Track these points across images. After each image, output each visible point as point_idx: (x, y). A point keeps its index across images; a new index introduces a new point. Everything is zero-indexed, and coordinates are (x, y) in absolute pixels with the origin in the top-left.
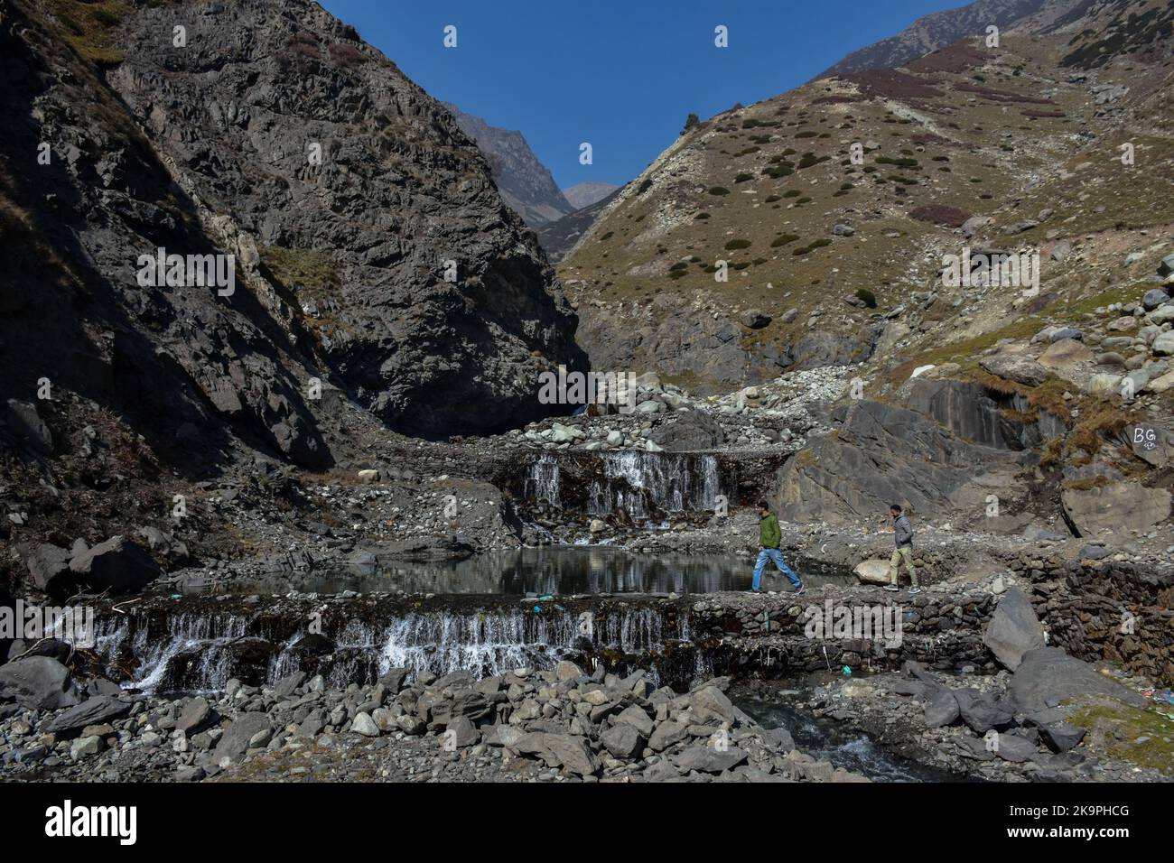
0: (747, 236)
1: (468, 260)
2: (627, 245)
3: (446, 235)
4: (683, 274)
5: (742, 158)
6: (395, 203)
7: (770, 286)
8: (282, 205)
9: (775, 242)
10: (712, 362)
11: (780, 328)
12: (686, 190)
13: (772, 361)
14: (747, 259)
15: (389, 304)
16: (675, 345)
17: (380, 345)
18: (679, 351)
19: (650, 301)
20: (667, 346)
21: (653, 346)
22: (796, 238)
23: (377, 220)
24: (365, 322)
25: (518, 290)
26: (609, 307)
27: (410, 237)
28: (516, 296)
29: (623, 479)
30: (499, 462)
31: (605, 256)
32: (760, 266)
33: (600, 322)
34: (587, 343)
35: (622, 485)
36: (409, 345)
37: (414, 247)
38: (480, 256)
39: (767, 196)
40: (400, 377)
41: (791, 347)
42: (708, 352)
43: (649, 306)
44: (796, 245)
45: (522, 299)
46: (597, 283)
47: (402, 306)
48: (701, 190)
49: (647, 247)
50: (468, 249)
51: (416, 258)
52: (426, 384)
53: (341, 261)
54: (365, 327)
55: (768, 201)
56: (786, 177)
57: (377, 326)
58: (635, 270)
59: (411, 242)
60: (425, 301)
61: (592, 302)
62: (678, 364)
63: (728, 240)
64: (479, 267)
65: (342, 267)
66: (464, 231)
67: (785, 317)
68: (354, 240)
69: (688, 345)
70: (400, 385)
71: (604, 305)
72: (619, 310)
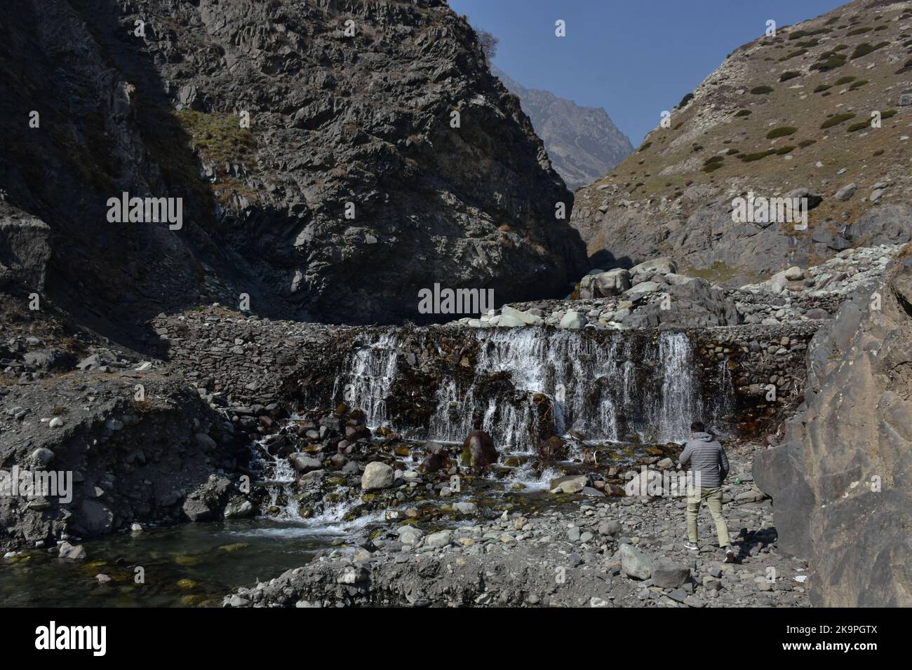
0: (792, 123)
1: (411, 114)
2: (663, 150)
3: (389, 89)
4: (718, 167)
5: (787, 61)
6: (337, 61)
7: (819, 164)
8: (213, 70)
9: (824, 124)
10: (747, 251)
11: (833, 207)
12: (726, 94)
13: (824, 245)
14: (793, 143)
15: (308, 168)
16: (705, 236)
17: (290, 214)
18: (710, 242)
19: (679, 194)
20: (696, 237)
21: (680, 238)
22: (853, 116)
23: (312, 79)
24: (273, 188)
25: (479, 151)
26: (637, 205)
27: (346, 94)
28: (477, 159)
29: (505, 376)
30: (309, 345)
31: (641, 163)
32: (808, 148)
33: (626, 221)
34: (611, 242)
35: (501, 386)
36: (325, 212)
37: (349, 103)
38: (425, 108)
39: (814, 87)
40: (314, 252)
41: (848, 227)
42: (744, 241)
43: (679, 200)
44: (852, 122)
45: (485, 163)
46: (628, 185)
47: (322, 167)
48: (742, 91)
49: (682, 148)
50: (412, 103)
51: (349, 116)
52: (347, 260)
53: (262, 123)
54: (273, 192)
55: (816, 91)
56: (838, 68)
57: (289, 192)
58: (668, 170)
59: (346, 99)
60: (350, 161)
61: (620, 203)
62: (709, 257)
63: (770, 130)
64: (424, 122)
65: (263, 130)
66: (411, 83)
67: (839, 194)
68: (280, 101)
69: (720, 234)
70: (315, 263)
71: (632, 204)
72: (647, 207)
